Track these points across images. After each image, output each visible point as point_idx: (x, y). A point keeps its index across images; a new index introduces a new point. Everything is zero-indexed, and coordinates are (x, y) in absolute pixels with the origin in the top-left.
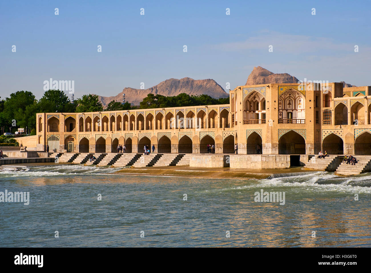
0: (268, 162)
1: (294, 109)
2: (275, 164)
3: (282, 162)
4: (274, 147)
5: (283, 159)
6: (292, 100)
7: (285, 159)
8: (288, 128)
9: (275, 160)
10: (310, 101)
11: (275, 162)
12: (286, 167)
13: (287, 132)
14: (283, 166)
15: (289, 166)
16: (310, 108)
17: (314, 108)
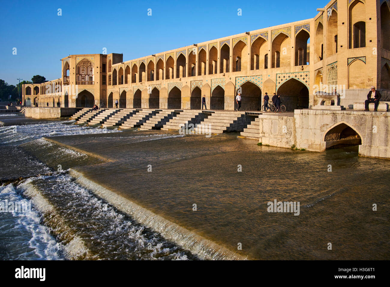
0: (44, 113)
1: (86, 74)
2: (49, 114)
3: (54, 113)
4: (73, 102)
5: (55, 111)
6: (85, 68)
7: (57, 111)
8: (83, 88)
9: (49, 111)
10: (97, 67)
11: (49, 113)
12: (58, 117)
13: (82, 91)
14: (56, 116)
15: (59, 116)
16: (97, 73)
17: (100, 73)
